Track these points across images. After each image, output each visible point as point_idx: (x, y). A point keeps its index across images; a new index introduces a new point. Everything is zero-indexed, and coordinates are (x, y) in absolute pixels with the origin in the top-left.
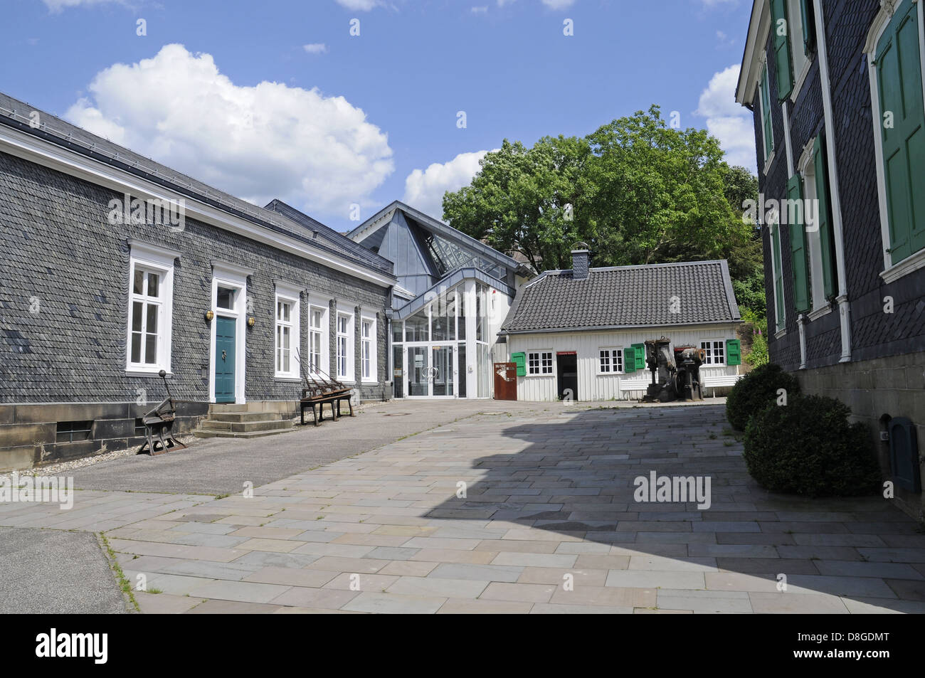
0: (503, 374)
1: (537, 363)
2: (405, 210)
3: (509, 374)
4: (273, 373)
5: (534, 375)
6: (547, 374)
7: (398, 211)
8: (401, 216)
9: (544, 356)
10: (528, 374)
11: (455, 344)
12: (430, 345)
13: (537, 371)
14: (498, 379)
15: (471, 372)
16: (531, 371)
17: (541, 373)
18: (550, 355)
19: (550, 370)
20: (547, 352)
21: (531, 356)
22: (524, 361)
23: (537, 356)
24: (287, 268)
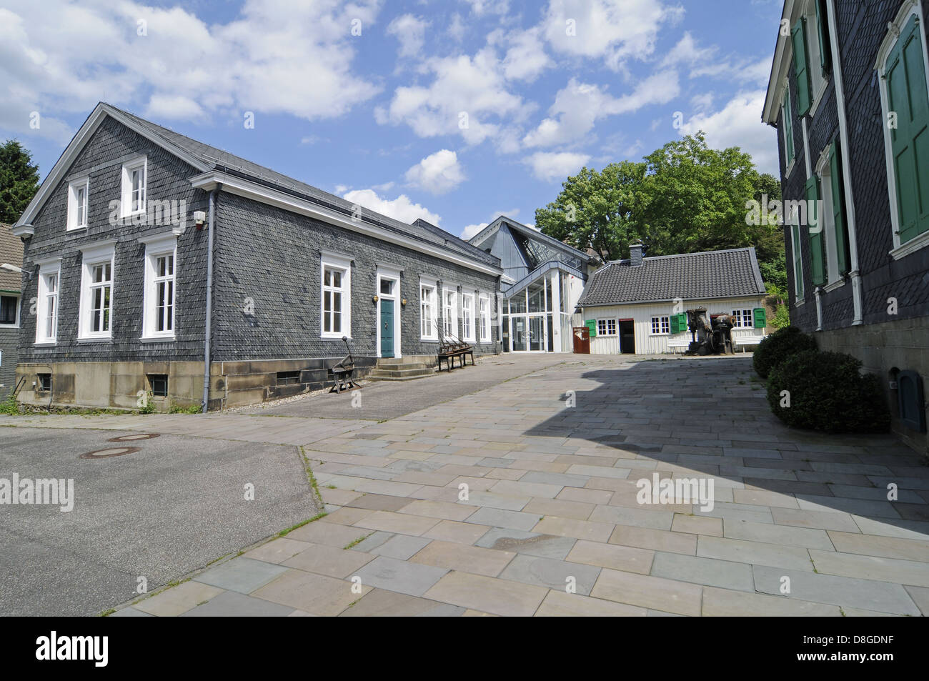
0: (579, 335)
1: (604, 328)
2: (508, 222)
3: (584, 335)
4: (420, 337)
5: (603, 335)
6: (612, 335)
7: (503, 223)
8: (505, 226)
9: (609, 322)
10: (598, 335)
11: (545, 314)
12: (528, 315)
13: (605, 333)
14: (576, 339)
15: (556, 334)
16: (600, 333)
17: (607, 334)
18: (614, 322)
19: (614, 332)
20: (611, 319)
21: (600, 322)
22: (594, 326)
23: (604, 322)
24: (427, 265)
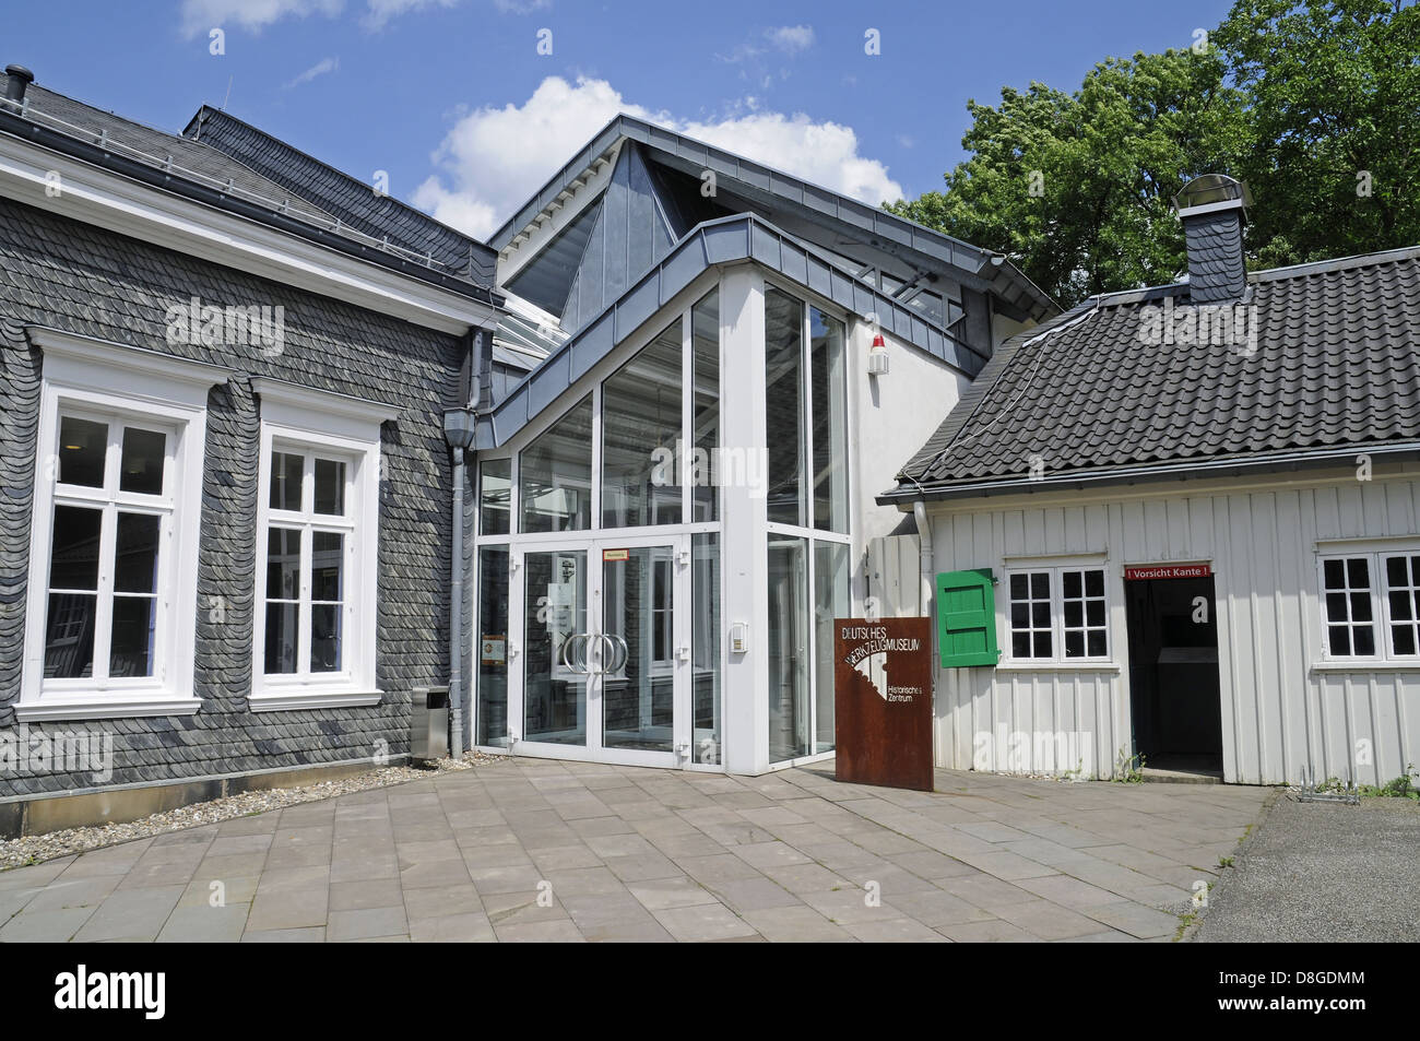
0: (874, 668)
1: (1043, 616)
2: (644, 138)
3: (898, 669)
5: (1032, 662)
6: (1087, 661)
7: (631, 145)
8: (636, 158)
9: (1071, 582)
10: (1008, 660)
12: (597, 543)
13: (1044, 648)
14: (852, 688)
15: (738, 656)
16: (1021, 648)
17: (1059, 658)
18: (1096, 582)
19: (1099, 645)
20: (1082, 567)
21: (1018, 584)
22: (988, 607)
23: (1041, 583)
